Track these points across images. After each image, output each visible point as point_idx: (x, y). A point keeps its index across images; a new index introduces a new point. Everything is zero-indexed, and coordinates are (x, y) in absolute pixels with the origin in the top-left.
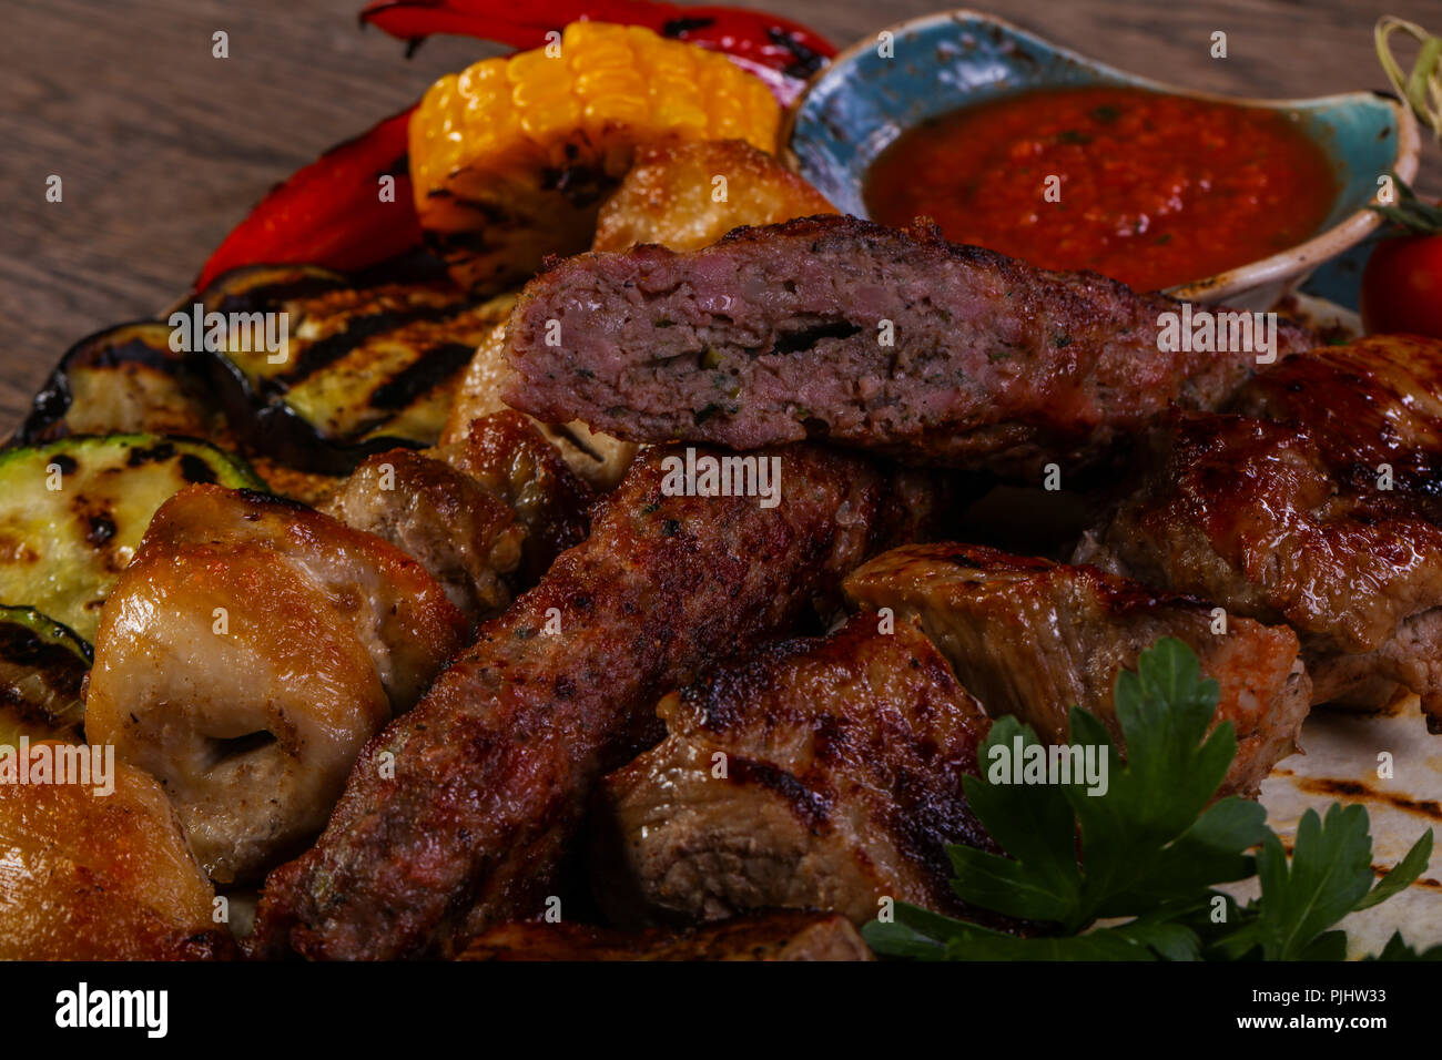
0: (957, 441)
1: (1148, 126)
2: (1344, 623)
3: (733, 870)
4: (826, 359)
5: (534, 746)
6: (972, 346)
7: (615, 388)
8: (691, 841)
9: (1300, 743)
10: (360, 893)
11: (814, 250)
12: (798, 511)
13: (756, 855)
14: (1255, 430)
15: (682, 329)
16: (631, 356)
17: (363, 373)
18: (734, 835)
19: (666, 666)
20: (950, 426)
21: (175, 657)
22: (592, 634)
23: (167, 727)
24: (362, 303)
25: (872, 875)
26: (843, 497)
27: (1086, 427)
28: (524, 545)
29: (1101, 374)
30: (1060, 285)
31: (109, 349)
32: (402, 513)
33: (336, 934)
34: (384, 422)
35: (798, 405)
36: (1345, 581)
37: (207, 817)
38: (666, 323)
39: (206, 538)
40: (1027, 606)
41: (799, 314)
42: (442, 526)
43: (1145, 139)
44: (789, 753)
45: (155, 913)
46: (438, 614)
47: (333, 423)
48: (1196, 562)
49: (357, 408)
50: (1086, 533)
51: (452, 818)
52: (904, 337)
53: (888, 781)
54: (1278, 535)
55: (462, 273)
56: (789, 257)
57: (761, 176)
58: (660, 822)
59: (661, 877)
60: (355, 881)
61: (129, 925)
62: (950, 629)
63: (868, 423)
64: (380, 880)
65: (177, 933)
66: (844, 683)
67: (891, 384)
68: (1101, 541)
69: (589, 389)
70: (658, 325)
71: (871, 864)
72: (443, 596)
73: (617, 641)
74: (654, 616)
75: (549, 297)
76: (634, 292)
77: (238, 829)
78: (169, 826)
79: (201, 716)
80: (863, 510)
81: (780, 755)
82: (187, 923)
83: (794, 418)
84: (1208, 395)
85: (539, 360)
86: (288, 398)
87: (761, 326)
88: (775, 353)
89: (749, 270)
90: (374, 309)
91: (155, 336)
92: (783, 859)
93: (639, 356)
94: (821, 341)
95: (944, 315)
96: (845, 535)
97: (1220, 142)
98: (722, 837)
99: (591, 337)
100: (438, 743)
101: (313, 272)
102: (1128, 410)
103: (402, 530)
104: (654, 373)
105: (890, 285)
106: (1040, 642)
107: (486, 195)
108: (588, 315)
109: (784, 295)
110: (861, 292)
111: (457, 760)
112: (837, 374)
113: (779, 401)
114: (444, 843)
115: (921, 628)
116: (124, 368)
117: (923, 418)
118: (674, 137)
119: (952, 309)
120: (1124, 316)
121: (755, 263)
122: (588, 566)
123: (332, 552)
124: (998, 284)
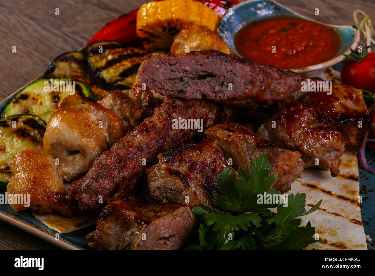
0: (236, 102)
1: (302, 28)
2: (312, 152)
3: (169, 193)
4: (208, 82)
5: (131, 161)
6: (240, 82)
7: (161, 84)
8: (161, 186)
9: (301, 176)
10: (91, 189)
11: (207, 58)
12: (199, 114)
13: (173, 190)
14: (300, 106)
15: (177, 73)
16: (165, 77)
17: (119, 69)
18: (169, 185)
19: (164, 146)
20: (234, 99)
21: (61, 133)
22: (148, 137)
23: (59, 147)
24: (123, 51)
25: (197, 197)
26: (210, 111)
27: (266, 101)
28: (142, 114)
29: (271, 89)
30: (264, 69)
31: (66, 57)
32: (116, 105)
33: (85, 197)
34: (121, 81)
35: (201, 91)
36: (313, 142)
37: (66, 166)
38: (173, 71)
39: (72, 107)
40: (240, 142)
41: (203, 71)
42: (124, 108)
43: (300, 31)
44: (183, 169)
45: (48, 188)
46: (120, 128)
47: (110, 80)
48: (282, 134)
49: (116, 77)
50: (262, 125)
51: (111, 175)
52: (225, 78)
53: (204, 177)
54: (300, 131)
55: (146, 46)
56: (202, 59)
57: (208, 35)
58: (155, 180)
59: (154, 192)
60: (90, 186)
61: (43, 190)
62: (224, 145)
63: (216, 96)
64: (95, 187)
65: (53, 193)
66: (198, 155)
67: (222, 88)
68: (265, 127)
69: (155, 84)
70: (172, 71)
71: (197, 195)
72: (122, 124)
73: (153, 140)
74: (162, 135)
75: (148, 63)
76: (167, 64)
77: (72, 170)
78: (55, 169)
79: (66, 145)
80: (214, 114)
81: (181, 169)
82: (56, 190)
83: (200, 94)
84: (297, 95)
85: (145, 77)
86: (101, 73)
87: (194, 73)
88: (197, 79)
89: (193, 61)
90: (125, 53)
91: (77, 55)
92: (179, 192)
93: (167, 78)
94: (207, 78)
95: (235, 74)
96: (210, 120)
97: (317, 34)
98: (167, 185)
99: (157, 73)
100: (111, 158)
101: (114, 43)
102: (276, 98)
103: (116, 108)
104: (170, 81)
105: (223, 67)
106: (242, 150)
107: (151, 31)
108: (156, 68)
109: (200, 67)
110: (217, 68)
111: (114, 163)
112: (210, 85)
113: (197, 90)
114: (109, 180)
115: (217, 144)
116: (69, 62)
117: (228, 97)
118: (191, 23)
119: (237, 73)
120: (278, 77)
121: (194, 60)
122: (150, 122)
123: (99, 112)
124: (248, 68)
